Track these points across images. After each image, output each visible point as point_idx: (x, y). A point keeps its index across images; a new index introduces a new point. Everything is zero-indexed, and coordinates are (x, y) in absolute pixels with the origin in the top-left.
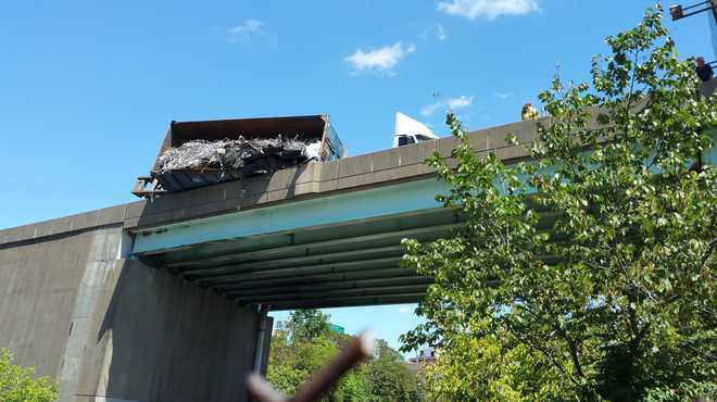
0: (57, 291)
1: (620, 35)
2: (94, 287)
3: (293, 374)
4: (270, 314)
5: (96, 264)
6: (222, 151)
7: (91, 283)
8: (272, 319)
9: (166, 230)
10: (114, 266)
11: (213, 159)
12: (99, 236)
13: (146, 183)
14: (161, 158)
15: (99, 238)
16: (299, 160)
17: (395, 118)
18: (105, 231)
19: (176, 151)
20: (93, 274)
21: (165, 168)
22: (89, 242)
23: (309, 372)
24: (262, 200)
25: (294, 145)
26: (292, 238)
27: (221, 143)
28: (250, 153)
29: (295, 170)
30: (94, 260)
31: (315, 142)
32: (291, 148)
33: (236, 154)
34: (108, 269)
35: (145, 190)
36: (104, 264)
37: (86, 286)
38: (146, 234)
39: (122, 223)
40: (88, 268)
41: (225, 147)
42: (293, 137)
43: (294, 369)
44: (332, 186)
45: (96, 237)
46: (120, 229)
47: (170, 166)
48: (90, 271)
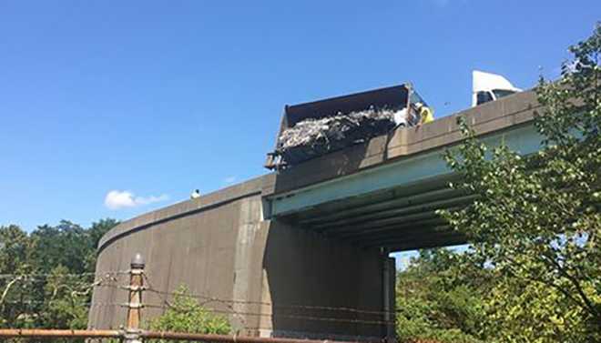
0: (221, 249)
1: (580, 44)
2: (247, 244)
3: (424, 305)
4: (391, 255)
5: (246, 226)
6: (326, 127)
7: (244, 241)
8: (394, 259)
9: (293, 195)
10: (259, 227)
11: (320, 135)
12: (245, 204)
13: (273, 158)
14: (281, 138)
15: (245, 205)
16: (388, 128)
17: (472, 77)
18: (249, 199)
19: (291, 130)
20: (245, 234)
21: (285, 146)
22: (238, 209)
23: (439, 303)
24: (363, 165)
25: (384, 114)
26: (394, 194)
27: (325, 120)
28: (348, 126)
29: (386, 137)
30: (244, 223)
31: (401, 109)
32: (382, 117)
33: (338, 129)
34: (255, 230)
35: (274, 163)
36: (251, 226)
37: (241, 244)
38: (279, 199)
39: (260, 193)
40: (241, 229)
41: (328, 124)
42: (382, 107)
43: (425, 300)
44: (417, 148)
45: (243, 205)
46: (259, 197)
47: (288, 144)
48: (243, 233)
